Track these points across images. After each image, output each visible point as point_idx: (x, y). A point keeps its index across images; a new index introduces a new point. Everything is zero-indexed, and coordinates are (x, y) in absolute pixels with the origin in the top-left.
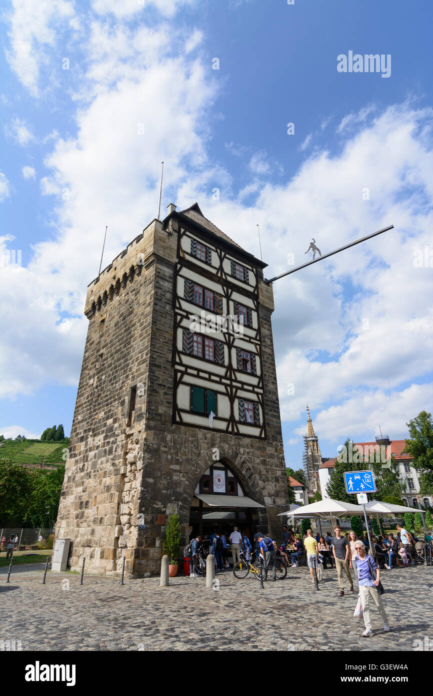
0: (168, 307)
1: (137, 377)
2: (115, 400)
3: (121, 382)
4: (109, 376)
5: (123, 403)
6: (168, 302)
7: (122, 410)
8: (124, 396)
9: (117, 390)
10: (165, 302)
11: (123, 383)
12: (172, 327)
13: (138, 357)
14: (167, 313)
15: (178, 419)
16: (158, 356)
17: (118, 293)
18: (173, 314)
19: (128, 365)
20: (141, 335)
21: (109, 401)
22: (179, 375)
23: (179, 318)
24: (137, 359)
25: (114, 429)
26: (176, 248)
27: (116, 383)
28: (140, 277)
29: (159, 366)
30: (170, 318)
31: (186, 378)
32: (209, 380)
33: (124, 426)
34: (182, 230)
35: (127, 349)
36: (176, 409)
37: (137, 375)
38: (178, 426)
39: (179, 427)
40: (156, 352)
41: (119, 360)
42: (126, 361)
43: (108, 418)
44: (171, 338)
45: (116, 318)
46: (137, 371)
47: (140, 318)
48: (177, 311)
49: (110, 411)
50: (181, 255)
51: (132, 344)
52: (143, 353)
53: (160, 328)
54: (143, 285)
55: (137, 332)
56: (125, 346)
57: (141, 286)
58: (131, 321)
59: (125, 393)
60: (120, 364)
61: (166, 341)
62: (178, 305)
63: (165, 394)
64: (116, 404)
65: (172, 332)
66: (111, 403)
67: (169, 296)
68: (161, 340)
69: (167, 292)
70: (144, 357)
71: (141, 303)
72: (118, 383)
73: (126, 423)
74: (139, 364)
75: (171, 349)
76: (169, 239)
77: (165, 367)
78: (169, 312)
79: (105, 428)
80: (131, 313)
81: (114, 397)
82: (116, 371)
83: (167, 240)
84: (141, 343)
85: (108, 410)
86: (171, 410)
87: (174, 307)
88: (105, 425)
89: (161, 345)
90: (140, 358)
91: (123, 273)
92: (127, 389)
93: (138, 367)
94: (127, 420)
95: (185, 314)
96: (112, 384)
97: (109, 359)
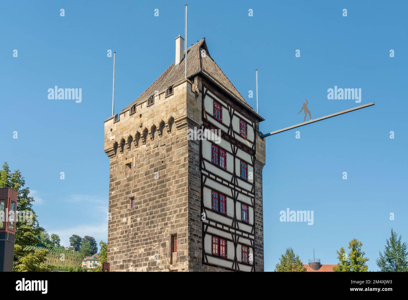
0: (197, 169)
1: (176, 227)
2: (155, 241)
3: (159, 227)
4: (145, 219)
5: (164, 245)
6: (197, 164)
7: (164, 251)
8: (165, 240)
9: (156, 233)
10: (196, 164)
11: (161, 229)
12: (200, 187)
13: (177, 210)
14: (197, 174)
15: (205, 261)
16: (193, 212)
17: (145, 142)
18: (200, 174)
19: (165, 215)
20: (177, 192)
21: (148, 241)
22: (205, 226)
23: (204, 177)
24: (175, 212)
25: (157, 264)
26: (201, 110)
27: (154, 227)
28: (171, 134)
29: (194, 220)
30: (199, 179)
31: (210, 230)
32: (222, 230)
33: (168, 263)
34: (205, 89)
35: (163, 200)
36: (204, 254)
37: (176, 225)
38: (206, 265)
39: (206, 267)
40: (192, 209)
41: (154, 207)
42: (163, 210)
43: (149, 254)
44: (200, 196)
45: (146, 167)
46: (176, 222)
47: (174, 175)
48: (203, 172)
49: (150, 249)
50: (205, 117)
51: (168, 197)
52: (181, 208)
53: (193, 188)
54: (175, 144)
55: (173, 188)
56: (160, 197)
57: (173, 144)
58: (165, 176)
59: (165, 237)
60: (157, 212)
61: (197, 199)
62: (203, 167)
63: (198, 242)
64: (156, 245)
65: (200, 191)
66: (151, 243)
67: (197, 158)
68: (194, 198)
69: (196, 154)
70: (183, 212)
71: (175, 161)
72: (156, 228)
73: (170, 262)
74: (177, 216)
75: (200, 205)
76: (196, 101)
77: (197, 221)
78: (198, 174)
79: (147, 262)
80: (164, 167)
81: (153, 238)
82: (153, 217)
83: (195, 103)
84: (178, 199)
85: (148, 248)
86: (202, 255)
87: (201, 168)
88: (147, 259)
89: (194, 203)
90: (178, 211)
91: (152, 125)
92: (166, 234)
93: (177, 219)
94: (169, 259)
95: (207, 174)
96: (150, 227)
97: (142, 204)
